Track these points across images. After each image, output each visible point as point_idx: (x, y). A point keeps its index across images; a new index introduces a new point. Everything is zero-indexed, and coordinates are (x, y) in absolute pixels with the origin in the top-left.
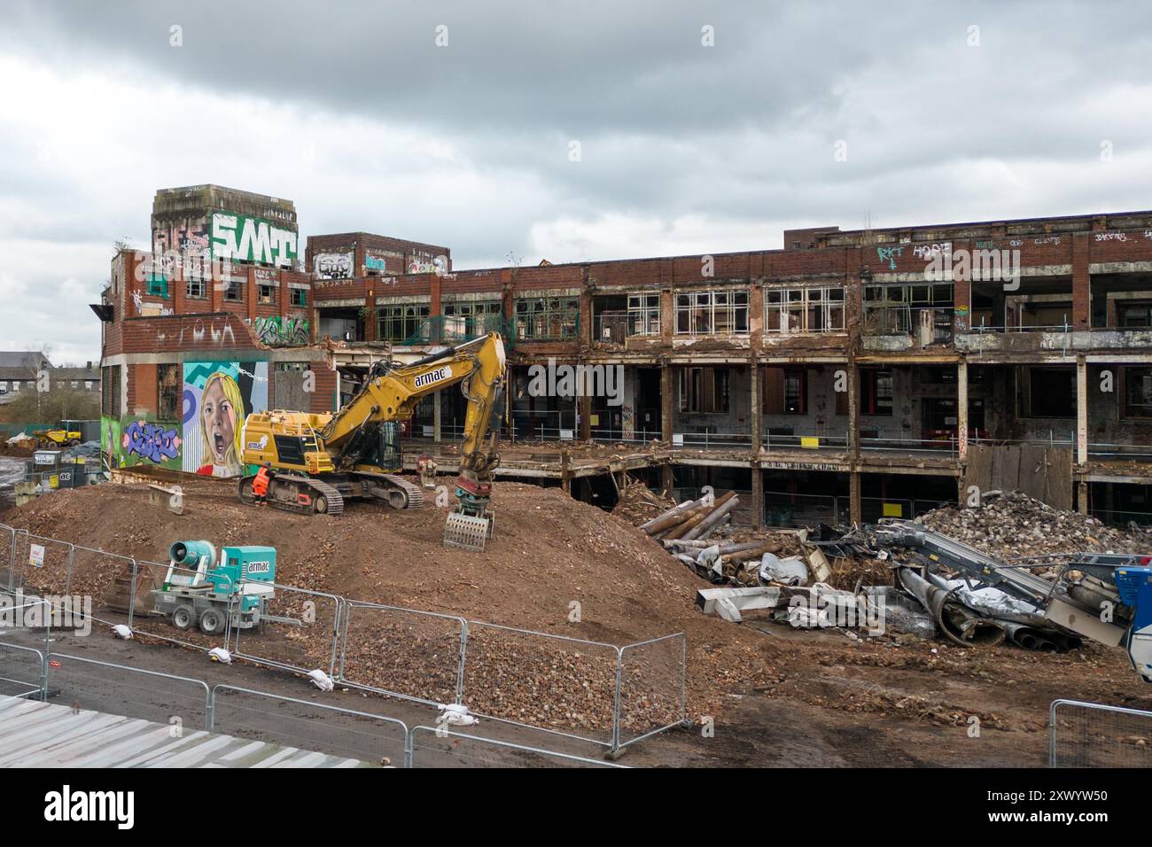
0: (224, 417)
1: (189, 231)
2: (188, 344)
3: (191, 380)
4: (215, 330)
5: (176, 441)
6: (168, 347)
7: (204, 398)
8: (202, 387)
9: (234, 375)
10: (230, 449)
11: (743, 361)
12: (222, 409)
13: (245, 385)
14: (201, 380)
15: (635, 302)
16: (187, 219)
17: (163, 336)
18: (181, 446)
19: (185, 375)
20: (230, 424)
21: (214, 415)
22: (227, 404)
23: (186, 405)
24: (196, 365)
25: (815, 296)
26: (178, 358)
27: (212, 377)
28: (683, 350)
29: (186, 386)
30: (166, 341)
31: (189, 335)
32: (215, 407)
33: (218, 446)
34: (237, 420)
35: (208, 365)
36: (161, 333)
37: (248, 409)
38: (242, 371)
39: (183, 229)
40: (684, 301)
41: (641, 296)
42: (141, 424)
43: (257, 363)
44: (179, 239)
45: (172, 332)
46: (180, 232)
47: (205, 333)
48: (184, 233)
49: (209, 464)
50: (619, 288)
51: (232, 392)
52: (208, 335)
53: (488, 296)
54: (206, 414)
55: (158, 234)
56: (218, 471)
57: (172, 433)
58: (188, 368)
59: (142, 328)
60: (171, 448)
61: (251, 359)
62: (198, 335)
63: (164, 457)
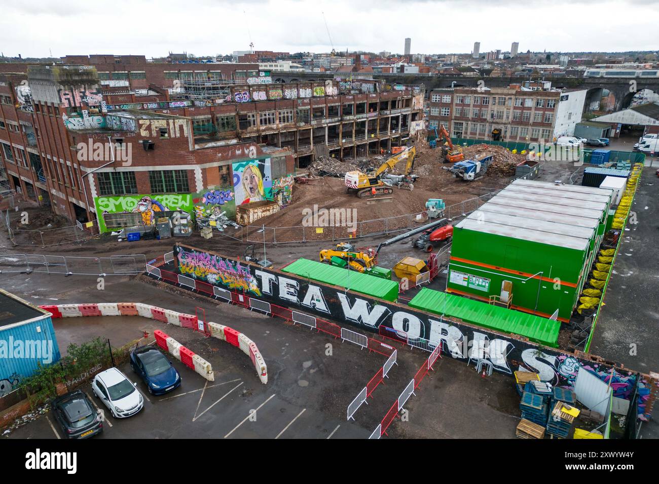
0: (254, 180)
1: (87, 92)
2: (234, 156)
3: (237, 169)
4: (246, 149)
5: (231, 194)
6: (223, 159)
7: (244, 175)
8: (242, 172)
9: (257, 165)
10: (257, 191)
11: (277, 132)
12: (252, 178)
13: (261, 168)
14: (241, 169)
15: (249, 117)
16: (85, 85)
17: (220, 154)
18: (234, 196)
19: (233, 169)
20: (256, 183)
21: (248, 181)
22: (254, 175)
23: (235, 180)
24: (239, 163)
25: (287, 113)
26: (229, 162)
27: (247, 167)
28: (264, 131)
29: (234, 173)
30: (222, 156)
31: (234, 153)
32: (249, 178)
33: (251, 191)
34: (259, 180)
35: (244, 163)
36: (219, 154)
37: (263, 176)
38: (260, 163)
39: (83, 90)
40: (261, 116)
41: (250, 114)
42: (212, 191)
43: (266, 159)
44: (81, 96)
45: (225, 152)
46: (81, 92)
47: (242, 152)
48: (84, 93)
49: (248, 198)
50: (245, 112)
51: (256, 171)
52: (243, 152)
53: (206, 116)
54: (245, 181)
55: (63, 93)
56: (252, 200)
57: (229, 192)
58: (234, 166)
59: (207, 152)
60: (229, 197)
61: (262, 158)
62: (238, 152)
63: (226, 201)
